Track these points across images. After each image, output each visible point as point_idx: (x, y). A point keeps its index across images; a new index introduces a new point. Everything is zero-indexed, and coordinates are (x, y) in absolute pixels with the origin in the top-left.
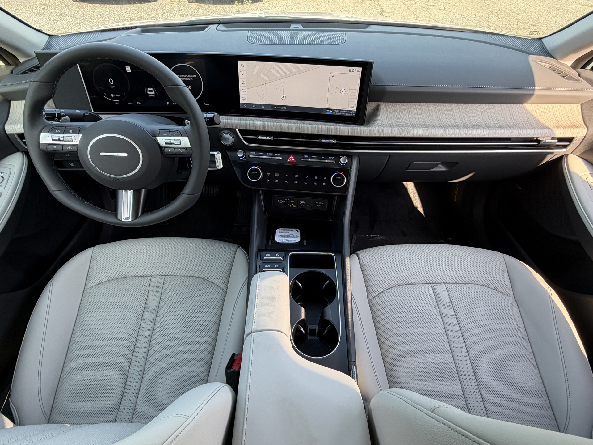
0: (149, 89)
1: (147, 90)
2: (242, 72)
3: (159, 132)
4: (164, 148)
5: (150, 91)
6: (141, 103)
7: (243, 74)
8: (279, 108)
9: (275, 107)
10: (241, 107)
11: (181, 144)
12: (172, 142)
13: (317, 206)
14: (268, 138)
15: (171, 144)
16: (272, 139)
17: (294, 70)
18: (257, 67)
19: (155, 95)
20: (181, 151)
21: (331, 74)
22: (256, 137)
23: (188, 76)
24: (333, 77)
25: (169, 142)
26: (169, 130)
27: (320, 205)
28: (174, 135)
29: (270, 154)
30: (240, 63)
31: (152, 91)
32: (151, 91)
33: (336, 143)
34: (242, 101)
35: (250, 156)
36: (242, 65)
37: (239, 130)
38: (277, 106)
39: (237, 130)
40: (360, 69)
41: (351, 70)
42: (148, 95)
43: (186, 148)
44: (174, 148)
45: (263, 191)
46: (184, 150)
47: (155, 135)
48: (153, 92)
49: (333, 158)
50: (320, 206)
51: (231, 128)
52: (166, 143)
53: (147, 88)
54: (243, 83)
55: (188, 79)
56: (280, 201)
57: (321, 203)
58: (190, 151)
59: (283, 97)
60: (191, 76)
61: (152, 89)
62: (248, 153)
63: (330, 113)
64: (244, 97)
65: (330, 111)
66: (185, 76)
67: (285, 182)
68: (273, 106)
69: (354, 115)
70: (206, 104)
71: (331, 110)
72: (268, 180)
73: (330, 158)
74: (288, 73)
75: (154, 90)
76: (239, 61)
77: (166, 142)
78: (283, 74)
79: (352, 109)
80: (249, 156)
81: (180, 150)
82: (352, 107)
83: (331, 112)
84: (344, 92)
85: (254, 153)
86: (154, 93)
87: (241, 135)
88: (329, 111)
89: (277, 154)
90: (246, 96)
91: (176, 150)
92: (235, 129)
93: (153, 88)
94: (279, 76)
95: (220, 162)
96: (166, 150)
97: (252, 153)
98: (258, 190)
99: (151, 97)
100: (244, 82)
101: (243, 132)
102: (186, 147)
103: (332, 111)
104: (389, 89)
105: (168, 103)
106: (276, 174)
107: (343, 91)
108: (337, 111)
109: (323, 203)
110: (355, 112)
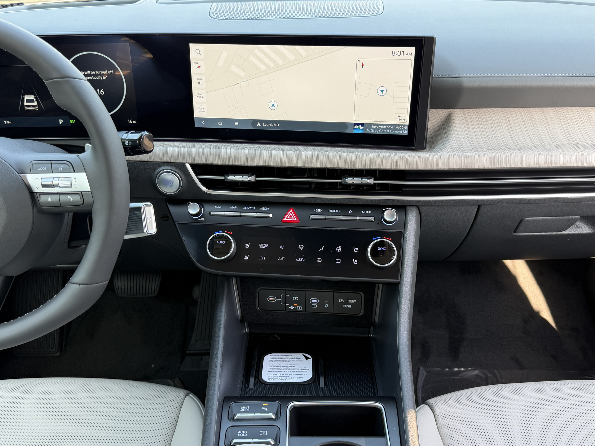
0: (27, 97)
1: (23, 99)
2: (197, 63)
3: (33, 164)
4: (40, 194)
5: (28, 101)
6: (11, 123)
7: (199, 67)
8: (266, 125)
9: (259, 124)
10: (197, 125)
11: (71, 187)
12: (55, 182)
13: (344, 306)
14: (246, 178)
15: (53, 186)
16: (254, 181)
17: (292, 57)
18: (225, 54)
19: (37, 108)
20: (72, 200)
21: (359, 61)
22: (223, 178)
23: (99, 73)
24: (363, 65)
25: (48, 183)
26: (51, 160)
27: (350, 304)
28: (59, 169)
29: (250, 208)
30: (193, 47)
31: (33, 99)
32: (32, 101)
33: (375, 184)
34: (197, 114)
35: (213, 213)
36: (198, 51)
37: (192, 166)
38: (262, 122)
39: (188, 166)
40: (412, 50)
41: (396, 53)
42: (26, 108)
43: (81, 194)
44: (58, 194)
45: (238, 279)
46: (77, 198)
47: (22, 172)
48: (34, 102)
49: (370, 212)
50: (349, 306)
51: (177, 161)
52: (43, 186)
53: (24, 95)
54: (199, 83)
55: (99, 77)
56: (272, 299)
57: (350, 301)
58: (88, 199)
59: (273, 105)
60: (104, 72)
61: (32, 97)
62: (208, 208)
63: (359, 130)
64: (201, 107)
65: (361, 127)
66: (94, 73)
67: (279, 259)
68: (255, 122)
69: (406, 133)
70: (131, 121)
71: (362, 125)
72: (246, 257)
73: (364, 212)
74: (280, 62)
76: (191, 45)
77: (43, 183)
78: (272, 65)
79: (400, 121)
80: (210, 213)
81: (69, 197)
82: (400, 118)
84: (384, 92)
85: (221, 207)
86: (35, 104)
87: (197, 174)
88: (357, 127)
89: (263, 209)
90: (204, 106)
91: (63, 198)
92: (184, 164)
93: (35, 95)
94: (263, 68)
95: (151, 221)
96: (43, 199)
97: (216, 207)
98: (228, 278)
99: (30, 111)
100: (201, 81)
101: (199, 168)
102: (81, 192)
103: (363, 128)
104: (467, 83)
105: (61, 121)
106: (262, 245)
107: (382, 91)
108: (378, 127)
109: (355, 301)
110: (406, 128)
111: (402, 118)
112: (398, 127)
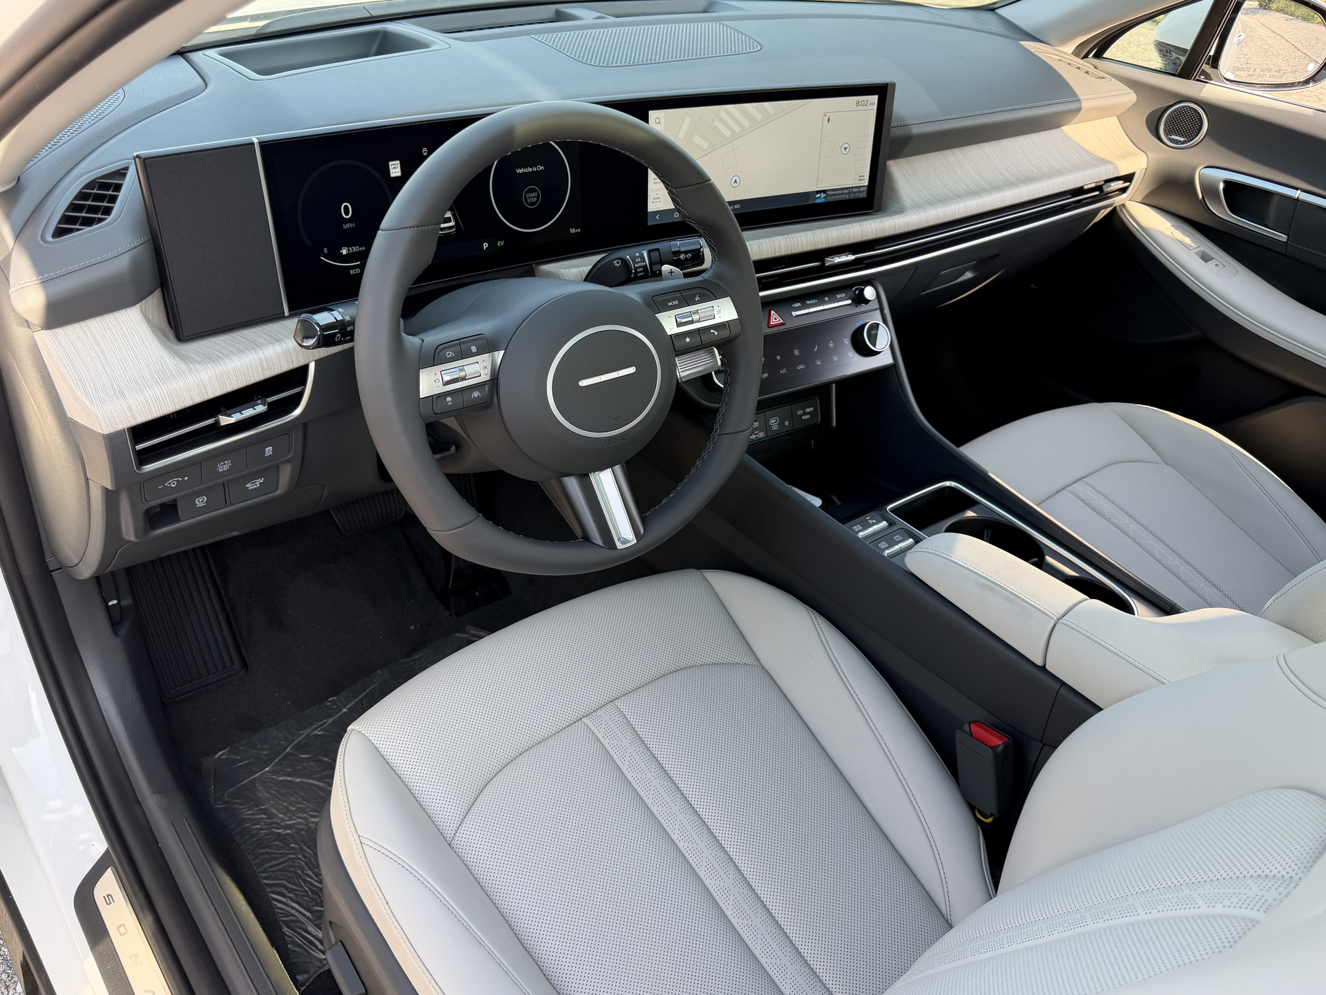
4: (675, 337)
5: (443, 221)
10: (650, 222)
11: (715, 318)
13: (803, 417)
15: (692, 322)
17: (758, 117)
18: (688, 120)
19: (454, 229)
20: (716, 334)
21: (825, 115)
24: (829, 120)
25: (685, 320)
26: (679, 290)
27: (808, 413)
28: (696, 299)
30: (653, 115)
31: (449, 217)
32: (447, 220)
33: (854, 259)
34: (651, 207)
36: (658, 120)
40: (874, 99)
41: (860, 104)
43: (726, 324)
44: (699, 330)
46: (723, 327)
48: (451, 221)
49: (844, 295)
50: (808, 417)
52: (680, 325)
57: (808, 410)
58: (735, 330)
59: (735, 181)
61: (447, 214)
63: (821, 199)
64: (656, 197)
65: (823, 195)
67: (781, 372)
69: (864, 194)
70: (574, 230)
71: (824, 191)
73: (838, 296)
74: (747, 124)
75: (454, 215)
76: (651, 113)
77: (679, 321)
79: (860, 182)
81: (712, 332)
82: (861, 178)
83: (824, 197)
84: (847, 150)
86: (452, 223)
88: (819, 195)
90: (660, 193)
91: (704, 334)
93: (451, 210)
96: (678, 341)
99: (445, 236)
102: (727, 322)
103: (825, 195)
104: (916, 130)
105: (485, 245)
107: (845, 149)
108: (834, 192)
109: (812, 409)
110: (865, 188)
111: (863, 178)
112: (854, 190)
